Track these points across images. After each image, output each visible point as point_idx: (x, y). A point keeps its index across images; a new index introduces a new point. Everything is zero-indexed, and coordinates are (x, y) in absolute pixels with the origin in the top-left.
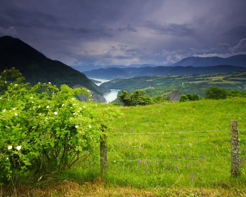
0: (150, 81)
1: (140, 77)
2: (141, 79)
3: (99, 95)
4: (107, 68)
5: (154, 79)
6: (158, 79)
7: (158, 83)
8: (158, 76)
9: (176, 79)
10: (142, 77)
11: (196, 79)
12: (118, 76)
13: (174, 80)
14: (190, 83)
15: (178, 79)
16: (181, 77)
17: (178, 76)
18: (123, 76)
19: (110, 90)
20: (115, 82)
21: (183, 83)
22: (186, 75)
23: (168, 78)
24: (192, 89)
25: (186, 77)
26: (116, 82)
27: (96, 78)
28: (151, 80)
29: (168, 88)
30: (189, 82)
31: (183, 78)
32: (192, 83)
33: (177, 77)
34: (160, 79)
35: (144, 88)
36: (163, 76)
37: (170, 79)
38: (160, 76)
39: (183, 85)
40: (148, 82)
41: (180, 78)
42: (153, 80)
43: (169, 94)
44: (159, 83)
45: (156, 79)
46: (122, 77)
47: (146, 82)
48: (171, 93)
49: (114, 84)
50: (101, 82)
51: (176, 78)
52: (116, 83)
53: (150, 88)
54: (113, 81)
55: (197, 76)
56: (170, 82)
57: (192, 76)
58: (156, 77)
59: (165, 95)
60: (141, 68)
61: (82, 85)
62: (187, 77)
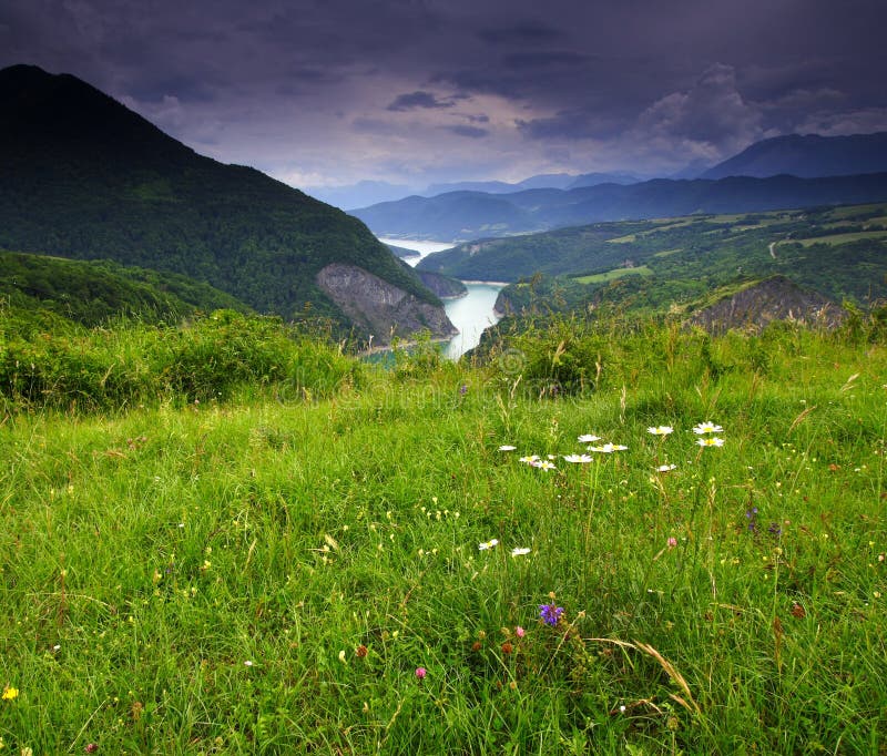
0: (623, 240)
1: (582, 229)
2: (584, 235)
3: (425, 306)
4: (436, 194)
5: (643, 234)
6: (658, 232)
7: (659, 249)
8: (655, 221)
9: (734, 230)
10: (591, 227)
11: (826, 227)
12: (485, 227)
13: (727, 234)
14: (807, 243)
15: (743, 229)
16: (756, 223)
17: (742, 217)
18: (504, 226)
19: (462, 284)
20: (476, 249)
21: (771, 247)
22: (775, 214)
23: (700, 228)
24: (821, 269)
25: (776, 222)
26: (481, 251)
27: (391, 238)
28: (630, 239)
29: (712, 268)
30: (801, 242)
31: (763, 224)
32: (816, 245)
33: (737, 224)
34: (667, 233)
35: (607, 271)
36: (677, 219)
37: (709, 233)
38: (667, 220)
39: (772, 254)
40: (616, 247)
41: (754, 227)
42: (637, 237)
43: (745, 292)
44: (665, 248)
45: (647, 233)
46: (502, 230)
47: (609, 245)
48: (751, 288)
49: (476, 260)
50: (416, 254)
51: (732, 226)
52: (483, 255)
53: (632, 270)
54: (469, 246)
55: (825, 214)
56: (710, 243)
57: (799, 214)
58: (649, 226)
59: (725, 297)
60: (577, 192)
61: (355, 267)
62: (781, 222)
